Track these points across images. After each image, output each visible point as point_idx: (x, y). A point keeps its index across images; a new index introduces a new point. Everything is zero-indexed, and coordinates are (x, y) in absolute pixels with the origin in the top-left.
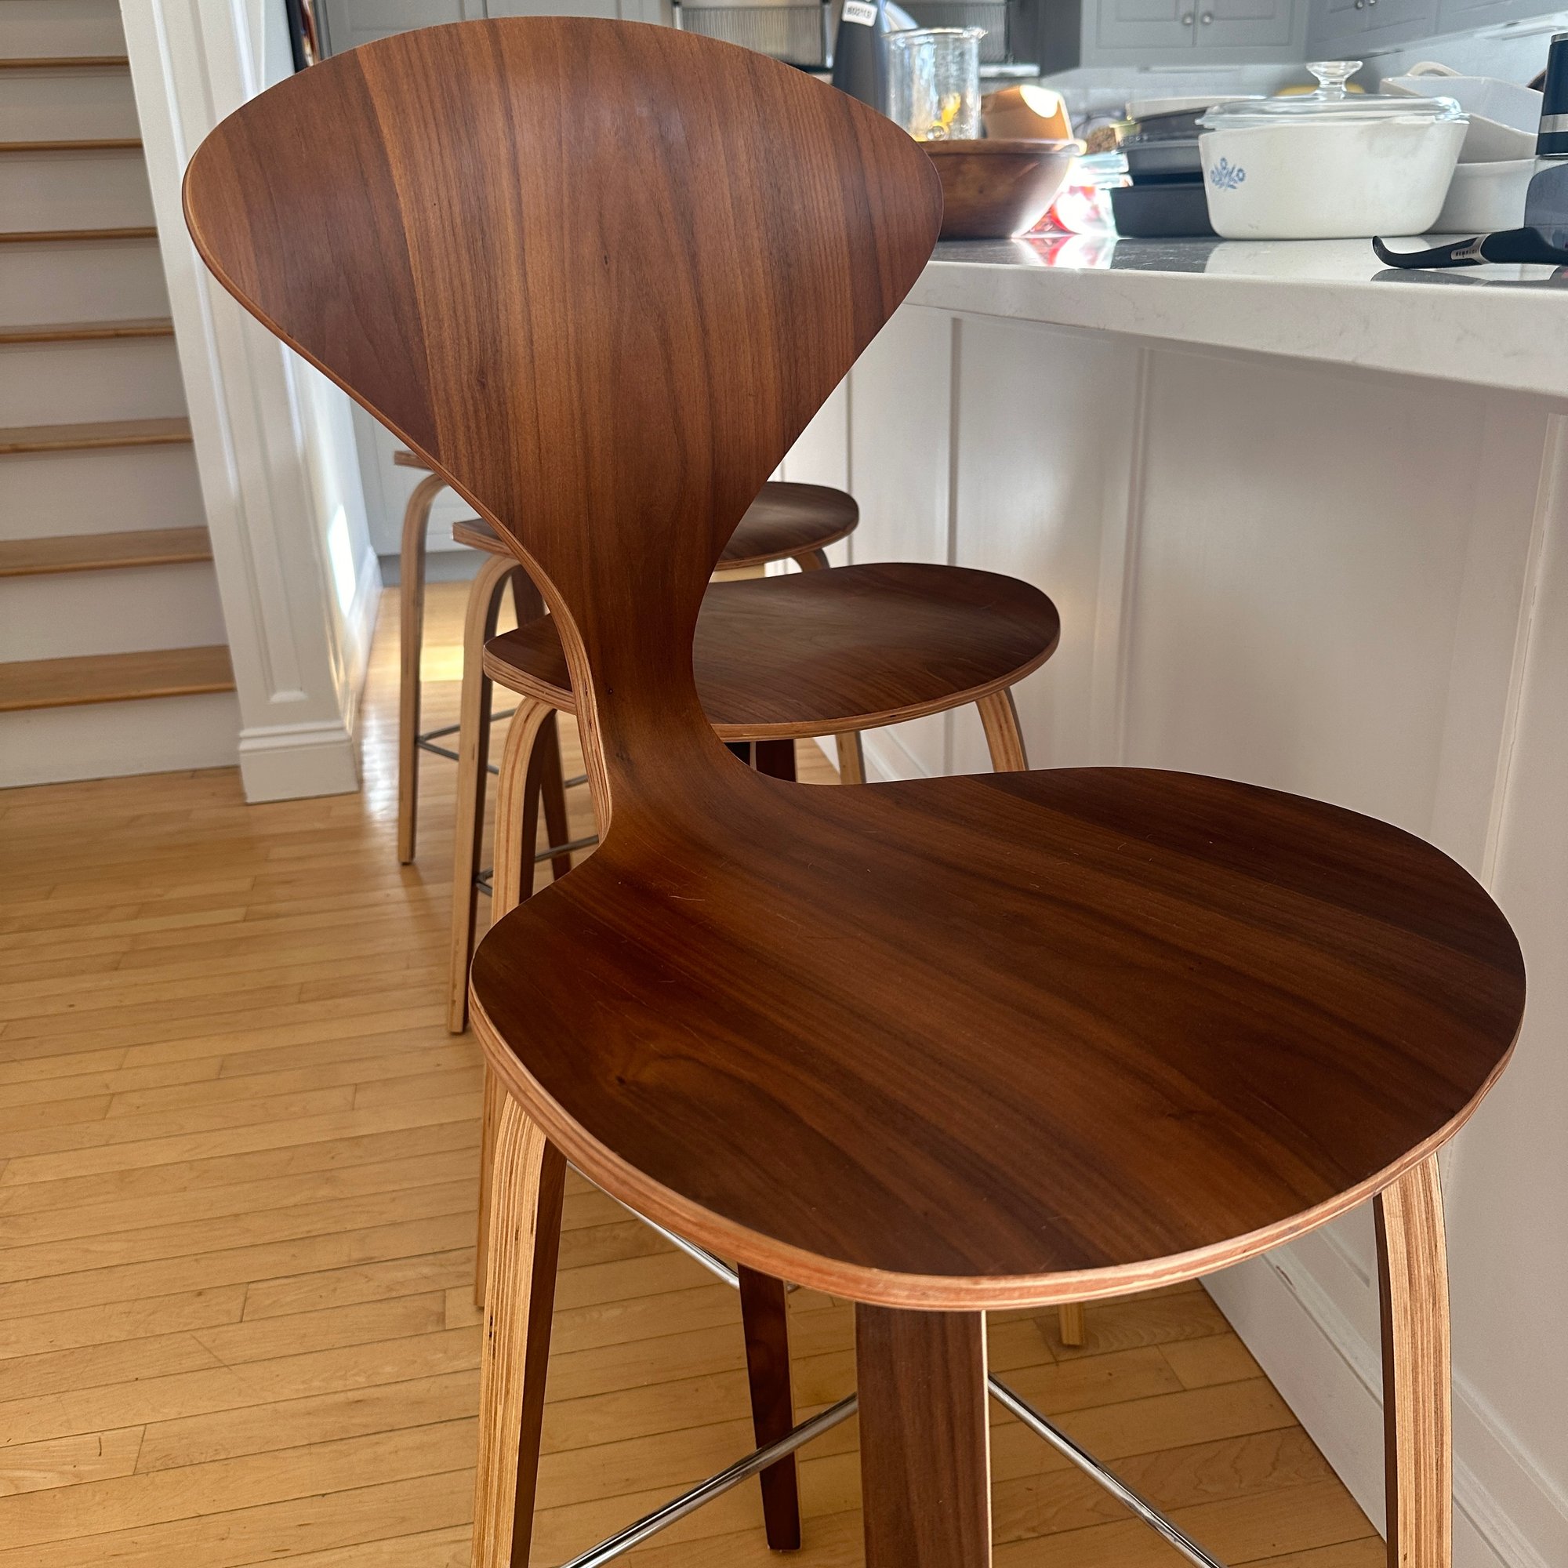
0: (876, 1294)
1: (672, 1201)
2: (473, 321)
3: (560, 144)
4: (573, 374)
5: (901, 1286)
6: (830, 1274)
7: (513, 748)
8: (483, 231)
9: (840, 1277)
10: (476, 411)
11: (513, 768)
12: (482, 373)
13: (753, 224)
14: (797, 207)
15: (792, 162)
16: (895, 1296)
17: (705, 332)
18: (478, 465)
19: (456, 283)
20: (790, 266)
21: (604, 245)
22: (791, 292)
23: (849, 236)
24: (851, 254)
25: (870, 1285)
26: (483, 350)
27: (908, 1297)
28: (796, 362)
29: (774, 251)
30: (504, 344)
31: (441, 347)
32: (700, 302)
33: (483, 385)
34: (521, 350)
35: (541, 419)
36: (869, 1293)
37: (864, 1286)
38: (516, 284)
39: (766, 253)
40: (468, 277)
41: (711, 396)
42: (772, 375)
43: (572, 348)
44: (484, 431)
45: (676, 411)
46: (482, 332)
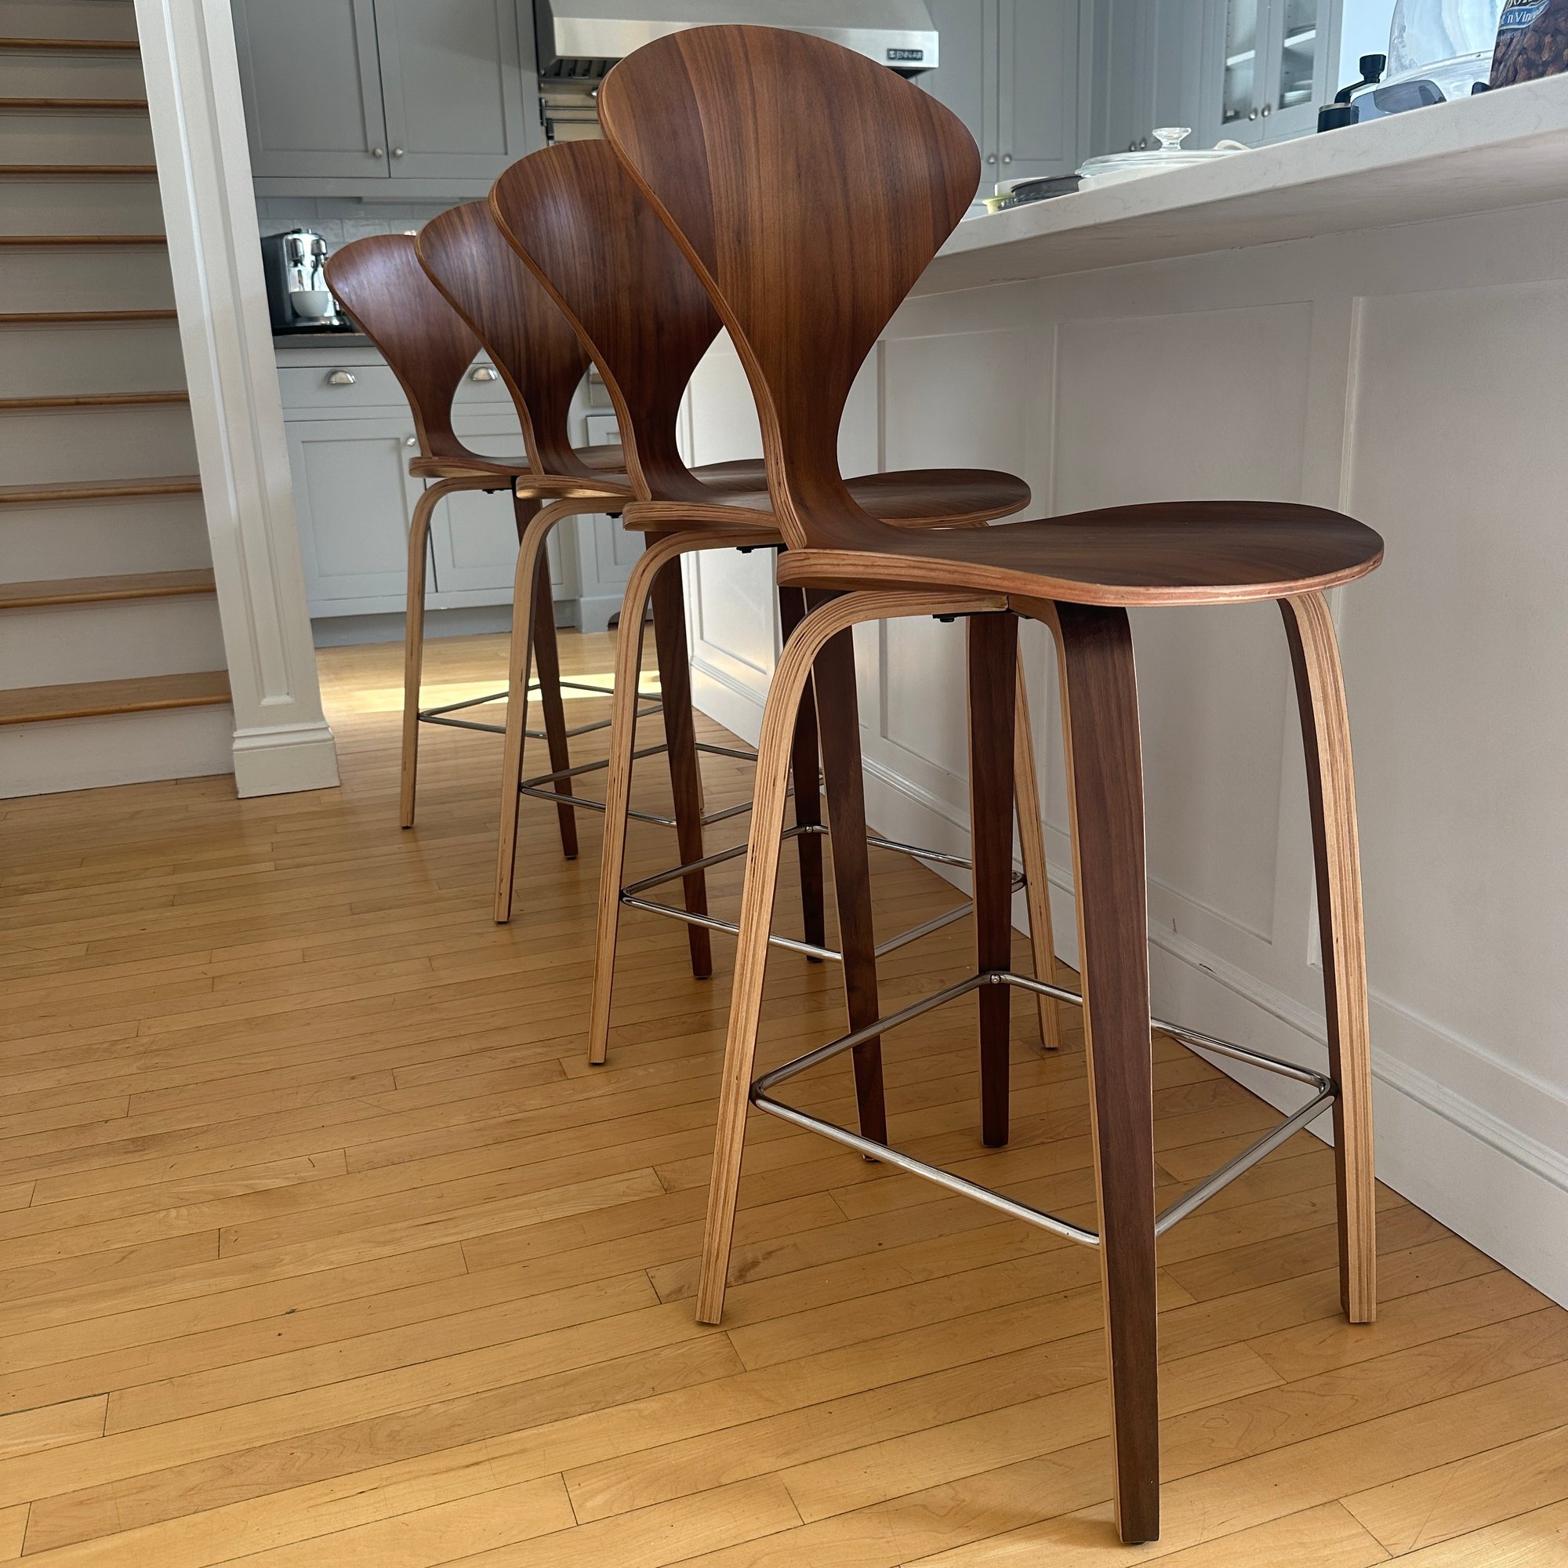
0: (1099, 598)
1: (986, 570)
2: (735, 201)
3: (776, 101)
4: (782, 243)
5: (1111, 593)
6: (1075, 590)
7: (631, 596)
8: (740, 149)
9: (1080, 591)
10: (736, 258)
11: (631, 613)
12: (738, 234)
13: (877, 164)
14: (901, 156)
15: (897, 127)
16: (1108, 598)
17: (851, 227)
18: (735, 293)
19: (728, 177)
20: (897, 191)
21: (798, 166)
22: (898, 208)
23: (930, 175)
24: (932, 188)
25: (1095, 593)
26: (740, 221)
27: (1114, 599)
28: (901, 252)
29: (888, 182)
30: (750, 218)
31: (720, 213)
32: (848, 208)
33: (739, 241)
34: (757, 224)
35: (766, 269)
36: (1095, 598)
37: (1093, 594)
38: (755, 183)
39: (884, 182)
40: (733, 174)
41: (853, 269)
42: (887, 260)
43: (781, 227)
44: (739, 271)
45: (834, 276)
46: (739, 209)
